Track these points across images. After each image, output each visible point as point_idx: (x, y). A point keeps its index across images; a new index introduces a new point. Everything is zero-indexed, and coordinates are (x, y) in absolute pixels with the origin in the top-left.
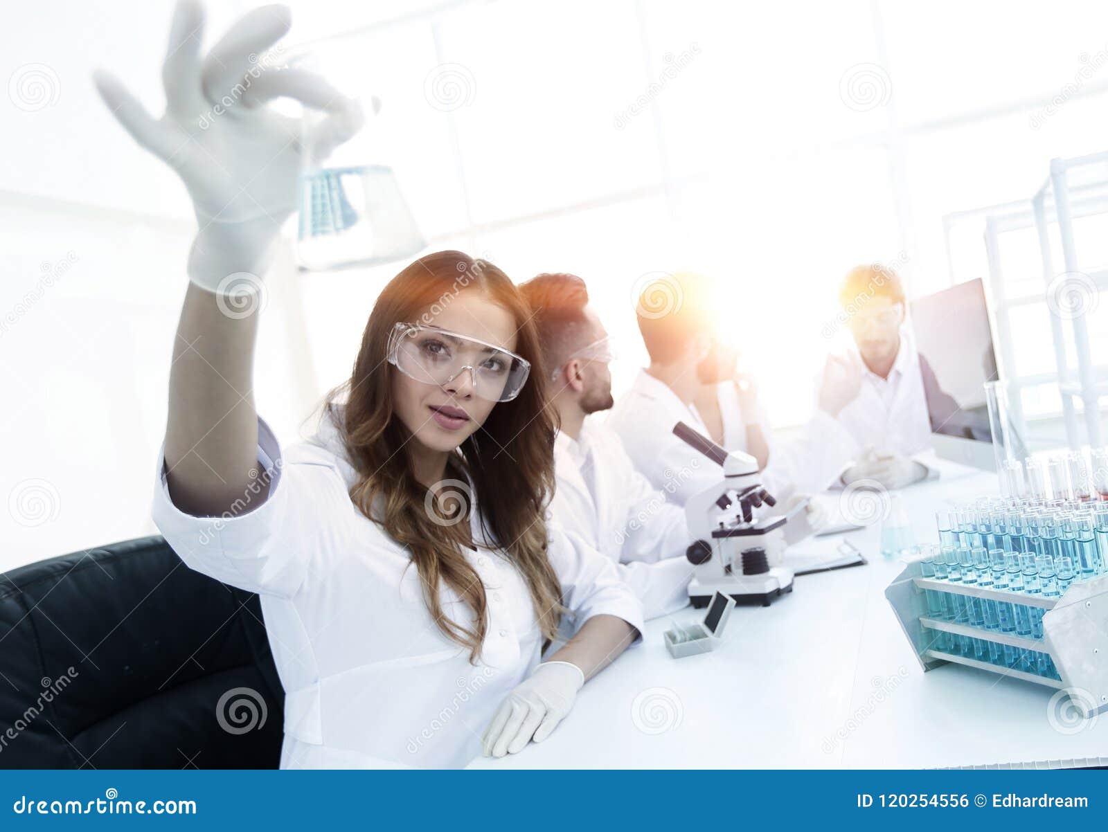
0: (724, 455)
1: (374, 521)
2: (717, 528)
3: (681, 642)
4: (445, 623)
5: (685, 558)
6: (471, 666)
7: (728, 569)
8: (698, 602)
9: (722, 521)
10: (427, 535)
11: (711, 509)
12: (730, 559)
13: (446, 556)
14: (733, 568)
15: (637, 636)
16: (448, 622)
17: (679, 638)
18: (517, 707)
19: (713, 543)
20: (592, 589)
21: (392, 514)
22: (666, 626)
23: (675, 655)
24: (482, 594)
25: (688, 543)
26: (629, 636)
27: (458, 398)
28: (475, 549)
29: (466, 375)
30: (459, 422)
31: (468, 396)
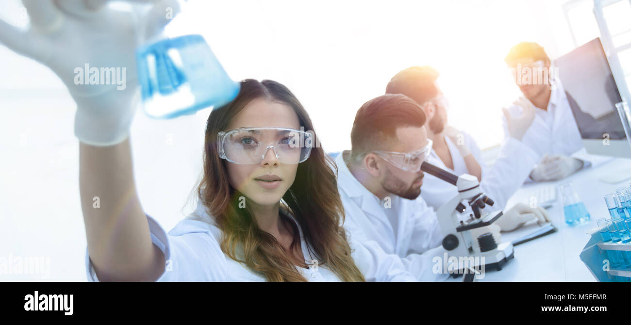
1: (238, 261)
2: (459, 225)
5: (441, 247)
7: (471, 250)
9: (461, 220)
10: (274, 265)
11: (453, 213)
12: (471, 243)
14: (474, 248)
19: (459, 235)
21: (249, 254)
27: (271, 167)
28: (308, 268)
29: (271, 152)
30: (275, 183)
31: (275, 164)
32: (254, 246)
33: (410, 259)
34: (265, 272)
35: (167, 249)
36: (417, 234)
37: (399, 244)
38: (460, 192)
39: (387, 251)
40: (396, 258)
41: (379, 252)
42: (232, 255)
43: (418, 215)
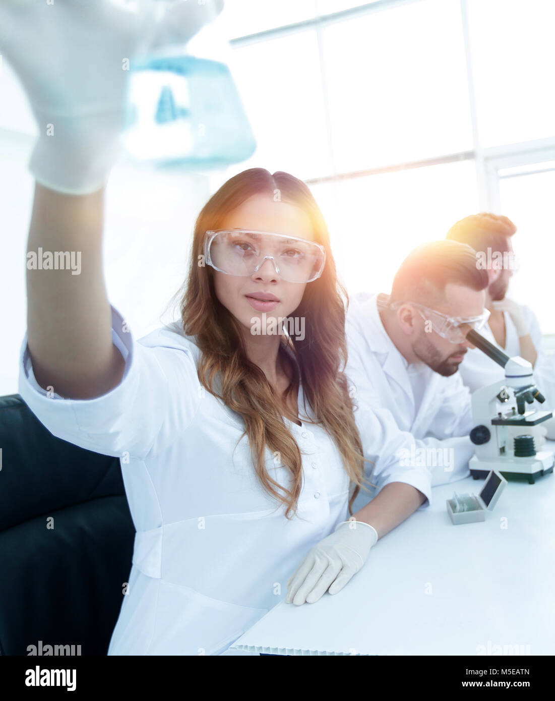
0: (507, 359)
1: (214, 394)
2: (496, 416)
3: (460, 512)
4: (269, 482)
5: (468, 438)
6: (287, 519)
7: (502, 450)
8: (477, 475)
9: (500, 411)
10: (256, 406)
11: (492, 401)
12: (505, 442)
13: (271, 425)
14: (506, 449)
15: (424, 501)
16: (271, 481)
17: (458, 507)
18: (318, 560)
19: (492, 429)
20: (391, 461)
21: (228, 388)
22: (449, 494)
23: (455, 522)
24: (298, 458)
25: (472, 426)
26: (418, 501)
27: (265, 284)
28: (300, 424)
29: (269, 264)
30: (271, 304)
31: (274, 281)
32: (236, 378)
33: (426, 443)
34: (244, 414)
35: (130, 356)
36: (443, 415)
37: (418, 422)
38: (507, 377)
39: (401, 426)
40: (410, 437)
41: (391, 424)
42: (208, 385)
43: (449, 393)
